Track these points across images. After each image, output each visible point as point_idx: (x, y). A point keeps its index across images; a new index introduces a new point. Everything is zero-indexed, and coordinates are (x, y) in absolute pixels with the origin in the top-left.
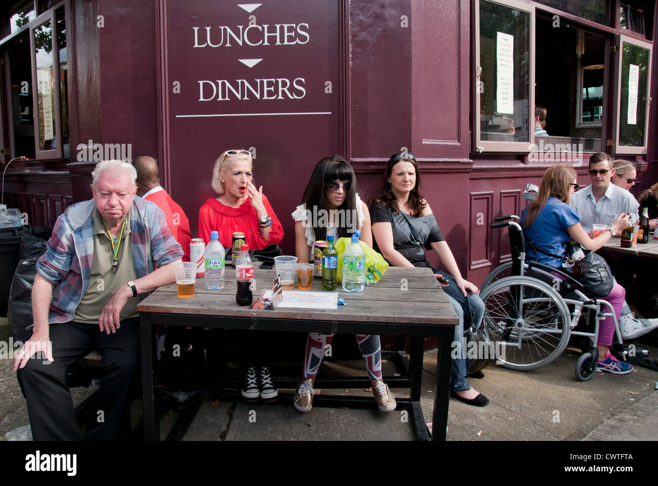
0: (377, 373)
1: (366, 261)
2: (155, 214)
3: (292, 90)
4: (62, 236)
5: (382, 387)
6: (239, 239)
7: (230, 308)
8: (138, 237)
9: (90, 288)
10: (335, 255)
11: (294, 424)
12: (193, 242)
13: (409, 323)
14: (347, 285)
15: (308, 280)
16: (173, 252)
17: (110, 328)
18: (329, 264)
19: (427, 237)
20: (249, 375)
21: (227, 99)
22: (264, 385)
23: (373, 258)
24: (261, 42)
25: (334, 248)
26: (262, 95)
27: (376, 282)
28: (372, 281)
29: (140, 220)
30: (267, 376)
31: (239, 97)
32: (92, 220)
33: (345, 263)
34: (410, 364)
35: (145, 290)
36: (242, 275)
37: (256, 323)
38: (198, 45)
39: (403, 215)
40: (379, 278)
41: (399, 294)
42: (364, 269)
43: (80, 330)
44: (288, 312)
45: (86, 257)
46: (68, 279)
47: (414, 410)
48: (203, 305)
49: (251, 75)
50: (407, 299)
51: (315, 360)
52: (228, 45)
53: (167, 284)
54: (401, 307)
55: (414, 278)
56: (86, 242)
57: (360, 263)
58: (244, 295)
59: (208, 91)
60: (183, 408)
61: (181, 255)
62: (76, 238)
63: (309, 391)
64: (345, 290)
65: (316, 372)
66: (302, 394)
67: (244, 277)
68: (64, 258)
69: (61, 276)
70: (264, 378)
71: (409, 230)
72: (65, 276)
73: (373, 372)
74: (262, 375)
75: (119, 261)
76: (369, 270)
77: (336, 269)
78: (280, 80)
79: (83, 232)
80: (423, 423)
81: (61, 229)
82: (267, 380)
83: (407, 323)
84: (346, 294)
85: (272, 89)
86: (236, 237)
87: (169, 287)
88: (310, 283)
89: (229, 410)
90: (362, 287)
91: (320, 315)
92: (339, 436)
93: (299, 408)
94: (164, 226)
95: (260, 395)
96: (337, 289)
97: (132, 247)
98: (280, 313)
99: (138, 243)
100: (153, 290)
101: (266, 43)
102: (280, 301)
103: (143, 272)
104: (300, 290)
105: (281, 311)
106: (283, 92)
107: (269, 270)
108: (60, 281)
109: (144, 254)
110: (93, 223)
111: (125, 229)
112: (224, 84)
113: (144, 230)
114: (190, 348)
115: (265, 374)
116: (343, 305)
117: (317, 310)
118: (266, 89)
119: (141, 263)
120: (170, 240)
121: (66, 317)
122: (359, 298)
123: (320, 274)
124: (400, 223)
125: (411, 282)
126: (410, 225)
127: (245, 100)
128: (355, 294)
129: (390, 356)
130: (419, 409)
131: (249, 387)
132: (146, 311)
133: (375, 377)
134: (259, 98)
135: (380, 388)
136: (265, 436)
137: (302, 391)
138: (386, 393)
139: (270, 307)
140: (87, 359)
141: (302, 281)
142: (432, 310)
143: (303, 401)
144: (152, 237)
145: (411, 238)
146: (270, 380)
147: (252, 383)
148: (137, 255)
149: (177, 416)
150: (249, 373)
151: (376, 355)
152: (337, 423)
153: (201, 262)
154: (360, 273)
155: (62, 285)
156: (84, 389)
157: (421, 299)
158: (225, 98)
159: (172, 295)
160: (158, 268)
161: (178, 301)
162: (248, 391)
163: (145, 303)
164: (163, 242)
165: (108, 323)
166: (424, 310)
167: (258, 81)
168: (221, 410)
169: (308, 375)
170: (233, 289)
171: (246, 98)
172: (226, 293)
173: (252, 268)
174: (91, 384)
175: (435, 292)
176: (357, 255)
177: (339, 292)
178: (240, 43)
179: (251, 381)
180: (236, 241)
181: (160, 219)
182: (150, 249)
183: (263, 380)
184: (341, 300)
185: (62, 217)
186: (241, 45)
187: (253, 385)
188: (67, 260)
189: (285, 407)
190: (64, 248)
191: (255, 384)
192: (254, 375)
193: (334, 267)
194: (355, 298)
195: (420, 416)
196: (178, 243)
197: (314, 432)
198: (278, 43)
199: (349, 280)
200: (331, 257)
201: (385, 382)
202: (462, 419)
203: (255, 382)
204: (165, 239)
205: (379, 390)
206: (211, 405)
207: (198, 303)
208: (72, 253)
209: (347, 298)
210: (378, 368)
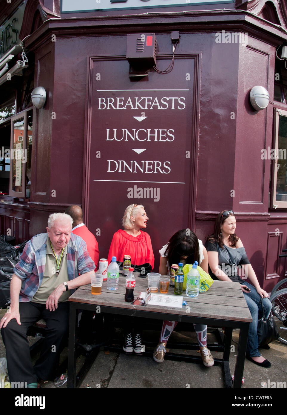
0: (204, 343)
1: (201, 278)
2: (81, 243)
3: (163, 168)
4: (28, 254)
5: (206, 351)
6: (127, 259)
7: (121, 303)
8: (71, 257)
9: (43, 284)
10: (183, 275)
11: (152, 369)
12: (101, 261)
13: (223, 319)
14: (188, 292)
15: (166, 288)
16: (90, 267)
17: (52, 308)
18: (179, 280)
19: (239, 261)
20: (128, 338)
21: (124, 171)
22: (137, 344)
23: (205, 277)
24: (146, 139)
25: (182, 271)
26: (145, 170)
27: (206, 291)
28: (204, 290)
29: (73, 247)
30: (139, 340)
31: (131, 171)
32: (46, 246)
33: (188, 280)
34: (225, 336)
35: (73, 287)
36: (129, 285)
37: (135, 313)
38: (109, 139)
39: (225, 247)
40: (207, 289)
41: (219, 300)
42: (199, 284)
43: (36, 307)
44: (154, 308)
45: (42, 266)
46: (30, 278)
47: (225, 367)
48: (106, 300)
49: (139, 158)
50: (223, 303)
51: (167, 332)
52: (126, 140)
53: (85, 285)
54: (219, 309)
55: (229, 289)
56: (42, 258)
57: (197, 280)
58: (130, 296)
59: (113, 166)
60: (88, 354)
61: (94, 268)
62: (36, 255)
63: (163, 350)
64: (187, 295)
65: (167, 339)
66: (159, 352)
67: (130, 286)
68: (29, 266)
69: (27, 276)
70: (137, 340)
71: (228, 257)
72: (29, 276)
73: (201, 342)
74: (136, 338)
75: (59, 270)
76: (202, 284)
77: (183, 283)
78: (156, 162)
79: (40, 252)
80: (230, 375)
81: (28, 249)
82: (138, 342)
83: (222, 319)
84: (188, 298)
85: (151, 167)
86: (126, 258)
87: (86, 287)
88: (167, 289)
89: (115, 358)
90: (198, 294)
91: (172, 311)
92: (179, 379)
93: (156, 360)
94: (85, 251)
95: (134, 350)
96: (183, 294)
97: (67, 262)
98: (149, 308)
99: (70, 260)
100: (77, 288)
101: (149, 140)
102: (150, 301)
103: (72, 276)
104: (161, 293)
105: (150, 307)
106: (157, 169)
107: (144, 279)
108: (26, 279)
109: (73, 266)
110: (46, 247)
111: (64, 251)
112: (122, 163)
113: (75, 253)
114: (93, 317)
115: (138, 338)
116: (186, 305)
117: (170, 308)
118: (147, 167)
119: (72, 271)
120: (88, 259)
121: (28, 299)
122: (195, 301)
123: (173, 284)
124: (223, 252)
125: (226, 292)
126: (229, 254)
127: (134, 173)
128: (193, 298)
129: (212, 331)
130: (228, 367)
131: (127, 345)
132: (74, 301)
133: (202, 345)
134: (143, 172)
135: (205, 352)
136: (135, 375)
137: (158, 350)
138: (208, 355)
139: (144, 304)
140: (38, 324)
141: (162, 288)
142: (237, 312)
143: (158, 356)
144: (79, 257)
145: (230, 262)
146: (140, 342)
147: (129, 343)
148: (70, 267)
149: (85, 359)
150: (128, 337)
151: (204, 332)
152: (178, 371)
153: (105, 272)
154: (197, 286)
155: (27, 280)
156: (32, 338)
157: (231, 304)
158: (123, 171)
159: (88, 292)
160: (81, 275)
161: (92, 296)
162: (127, 348)
163: (73, 297)
164: (84, 260)
165: (51, 305)
166: (232, 311)
167: (143, 162)
168: (110, 357)
169: (162, 340)
170: (123, 290)
171: (135, 172)
172: (119, 292)
173: (135, 281)
174: (36, 335)
175: (240, 300)
176: (195, 275)
177: (184, 296)
178: (134, 139)
179: (129, 342)
180: (125, 261)
181: (83, 247)
182: (77, 263)
183: (136, 341)
184: (185, 302)
185: (29, 242)
186: (134, 140)
187: (129, 344)
188: (31, 267)
189: (148, 359)
190: (29, 261)
191: (131, 344)
192: (131, 338)
193: (182, 282)
194: (193, 301)
195: (228, 371)
196: (93, 261)
197: (164, 375)
198: (156, 140)
199: (190, 290)
200: (180, 276)
201: (208, 348)
202: (254, 374)
203: (131, 343)
204: (86, 259)
205: (204, 353)
206: (105, 353)
207: (103, 298)
208: (33, 263)
209: (188, 301)
210: (204, 339)
